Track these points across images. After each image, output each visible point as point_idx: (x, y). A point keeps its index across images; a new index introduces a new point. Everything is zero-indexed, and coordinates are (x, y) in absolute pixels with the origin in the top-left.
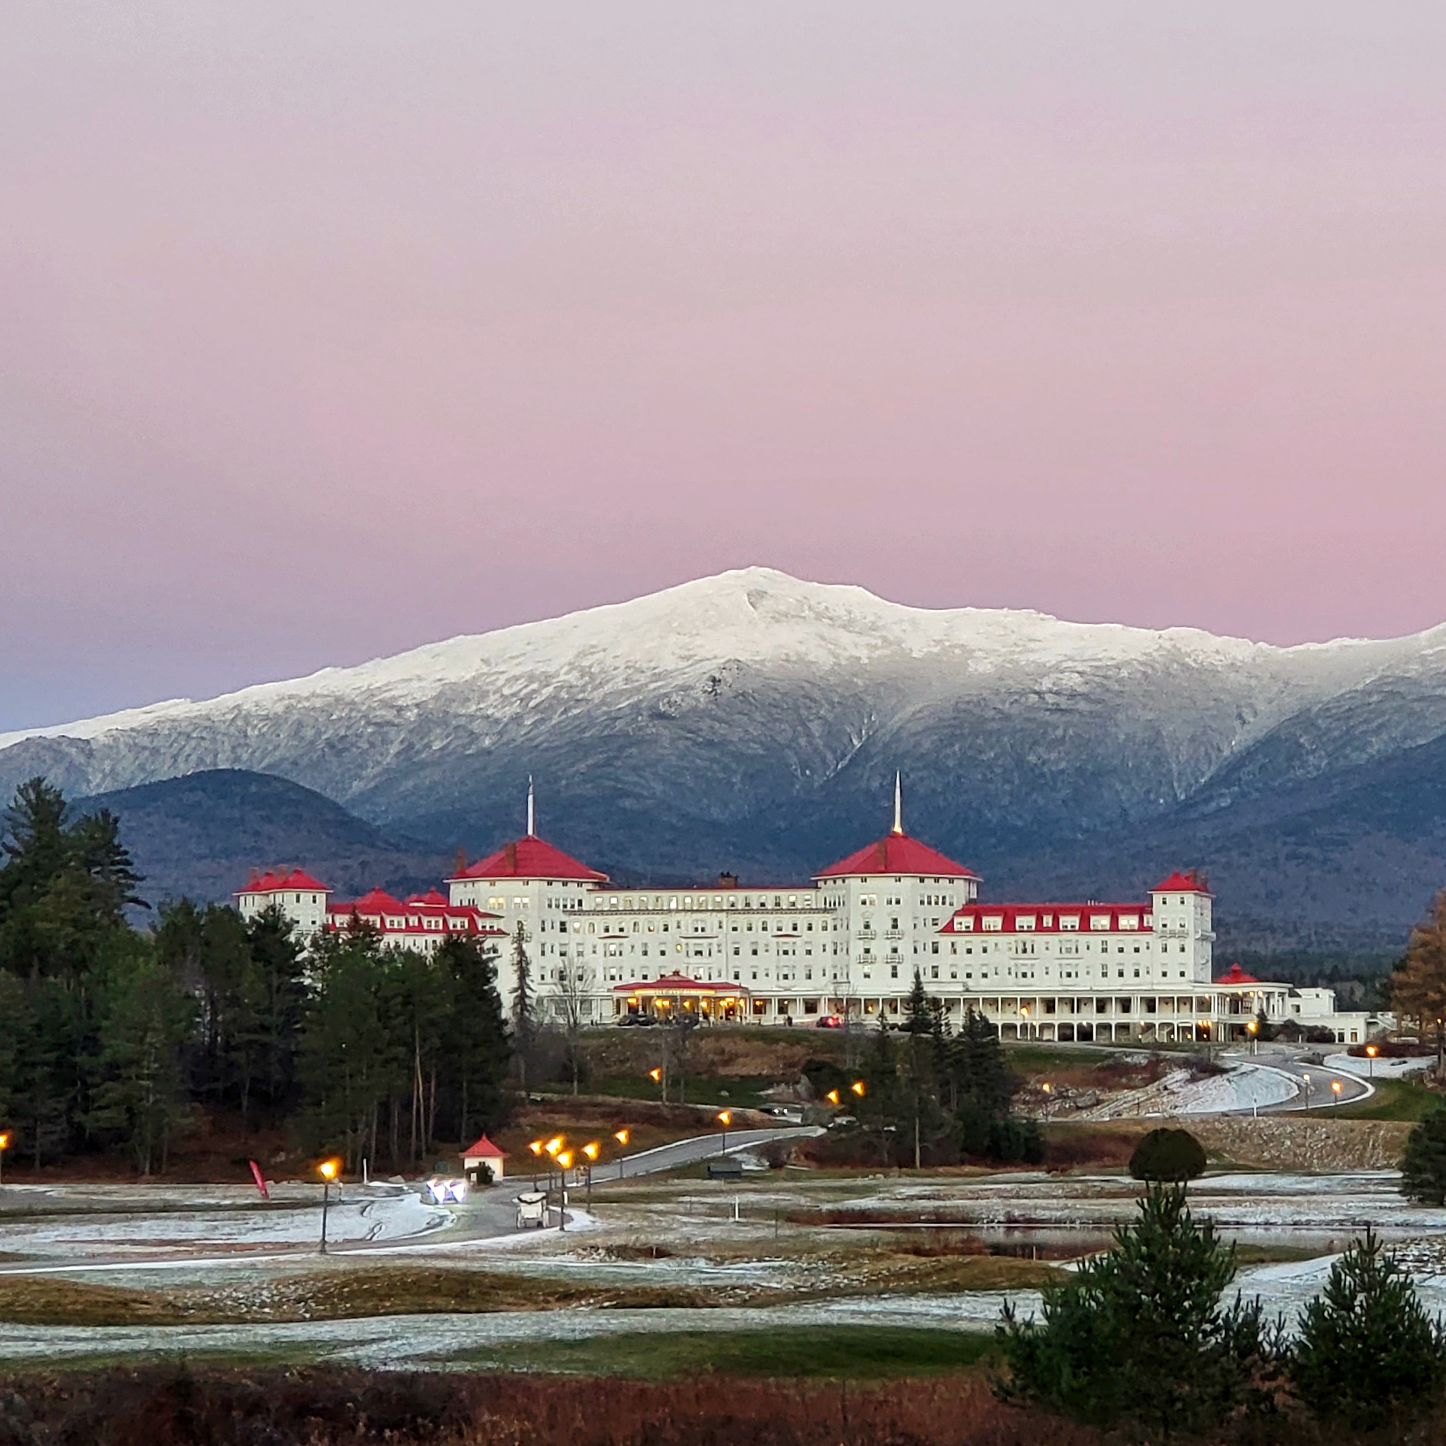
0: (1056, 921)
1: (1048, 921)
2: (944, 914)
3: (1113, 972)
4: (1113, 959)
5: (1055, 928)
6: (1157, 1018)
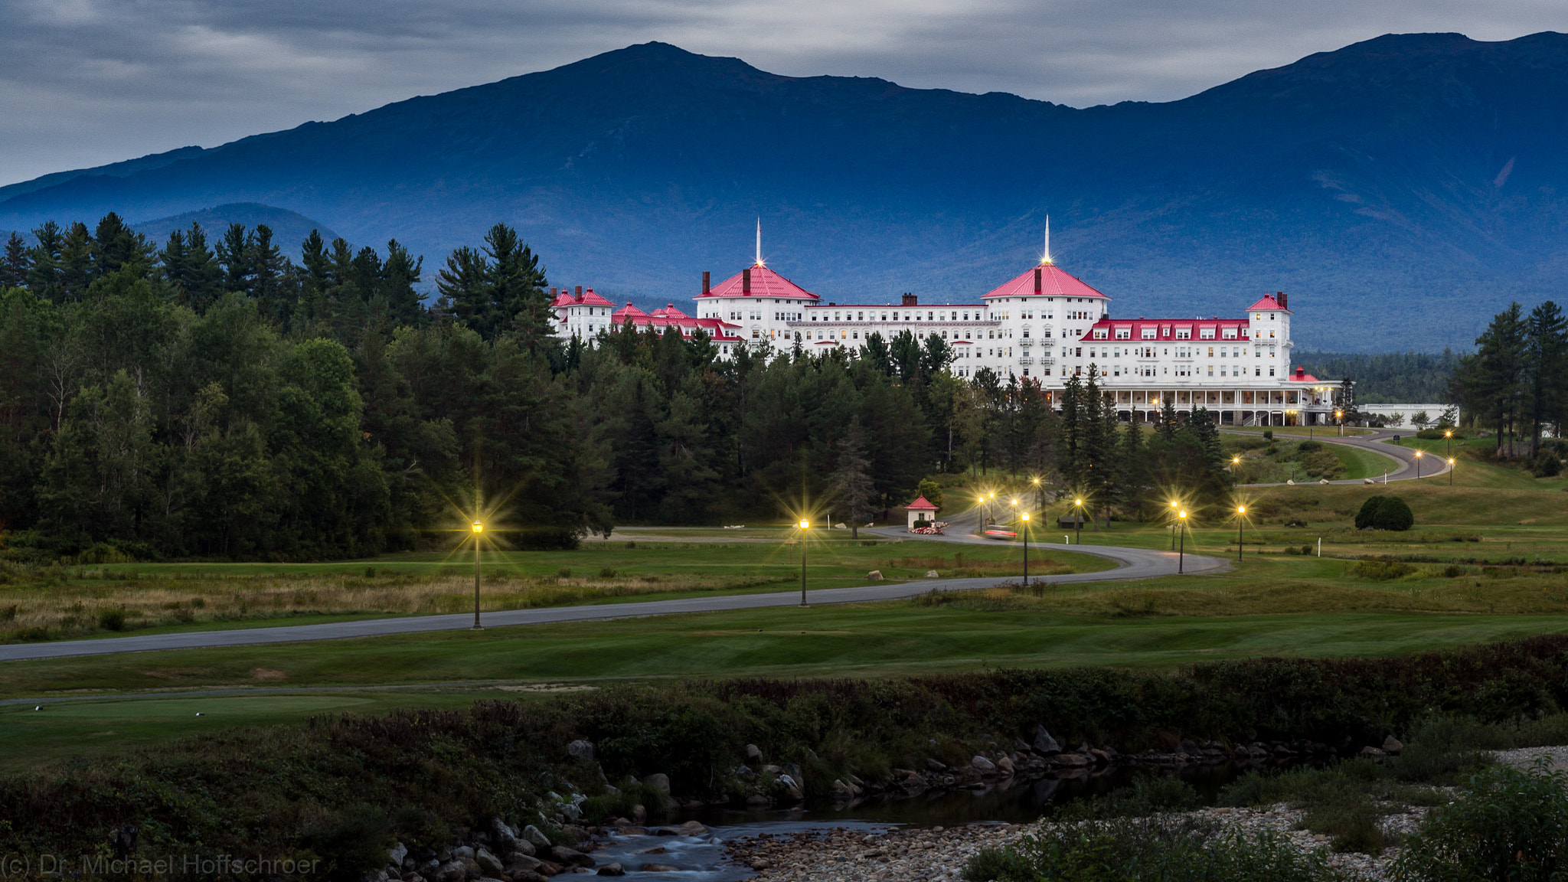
0: (1172, 331)
1: (1166, 332)
2: (1086, 326)
3: (1217, 371)
4: (1217, 361)
5: (1171, 338)
6: (1255, 407)
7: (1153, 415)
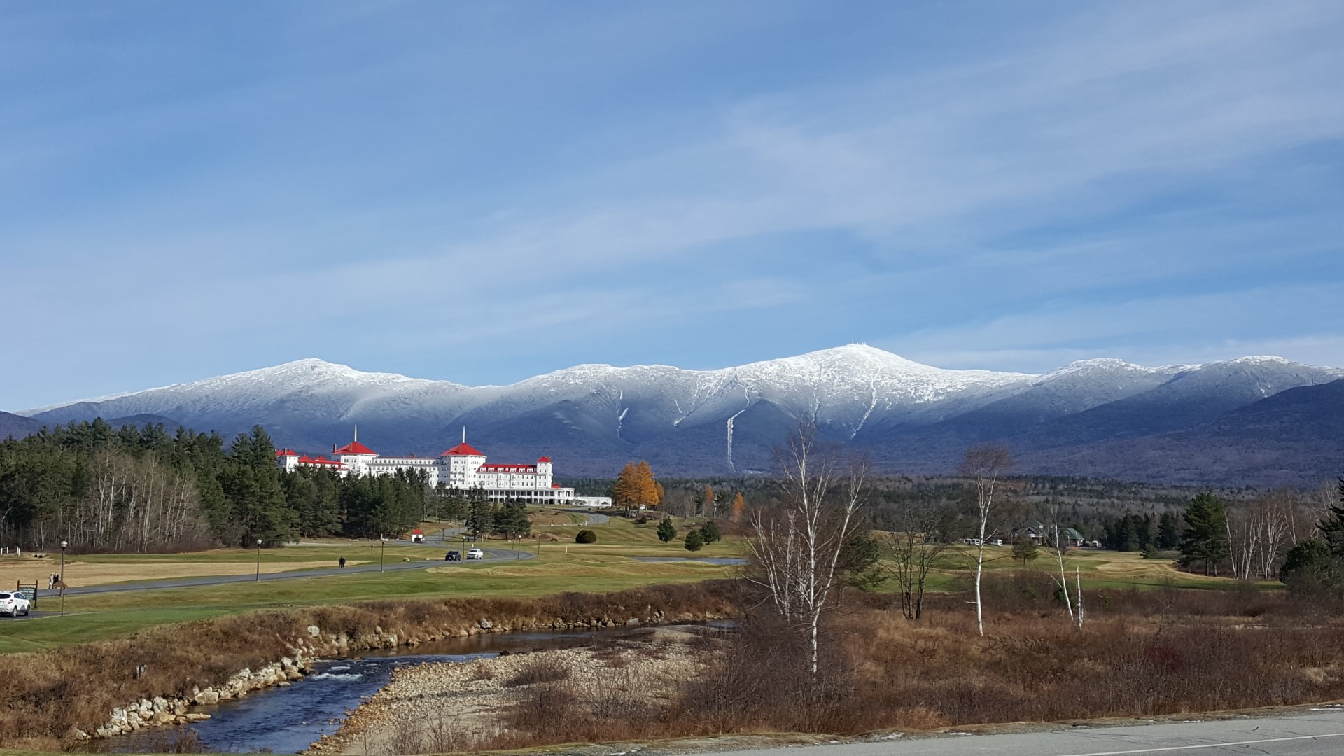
0: (509, 470)
1: (507, 469)
2: (477, 467)
3: (525, 484)
4: (525, 481)
6: (539, 497)
7: (501, 500)
